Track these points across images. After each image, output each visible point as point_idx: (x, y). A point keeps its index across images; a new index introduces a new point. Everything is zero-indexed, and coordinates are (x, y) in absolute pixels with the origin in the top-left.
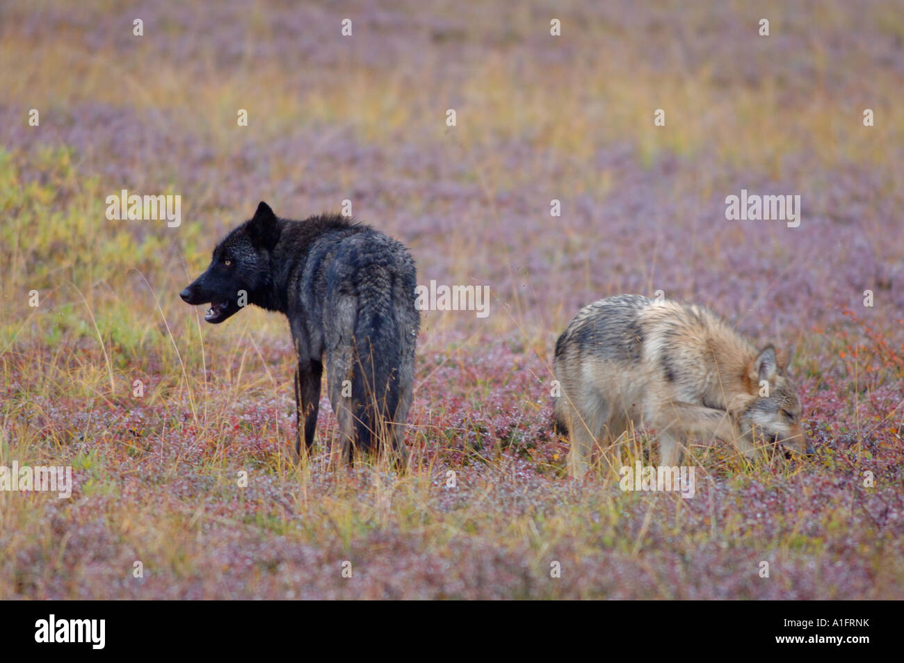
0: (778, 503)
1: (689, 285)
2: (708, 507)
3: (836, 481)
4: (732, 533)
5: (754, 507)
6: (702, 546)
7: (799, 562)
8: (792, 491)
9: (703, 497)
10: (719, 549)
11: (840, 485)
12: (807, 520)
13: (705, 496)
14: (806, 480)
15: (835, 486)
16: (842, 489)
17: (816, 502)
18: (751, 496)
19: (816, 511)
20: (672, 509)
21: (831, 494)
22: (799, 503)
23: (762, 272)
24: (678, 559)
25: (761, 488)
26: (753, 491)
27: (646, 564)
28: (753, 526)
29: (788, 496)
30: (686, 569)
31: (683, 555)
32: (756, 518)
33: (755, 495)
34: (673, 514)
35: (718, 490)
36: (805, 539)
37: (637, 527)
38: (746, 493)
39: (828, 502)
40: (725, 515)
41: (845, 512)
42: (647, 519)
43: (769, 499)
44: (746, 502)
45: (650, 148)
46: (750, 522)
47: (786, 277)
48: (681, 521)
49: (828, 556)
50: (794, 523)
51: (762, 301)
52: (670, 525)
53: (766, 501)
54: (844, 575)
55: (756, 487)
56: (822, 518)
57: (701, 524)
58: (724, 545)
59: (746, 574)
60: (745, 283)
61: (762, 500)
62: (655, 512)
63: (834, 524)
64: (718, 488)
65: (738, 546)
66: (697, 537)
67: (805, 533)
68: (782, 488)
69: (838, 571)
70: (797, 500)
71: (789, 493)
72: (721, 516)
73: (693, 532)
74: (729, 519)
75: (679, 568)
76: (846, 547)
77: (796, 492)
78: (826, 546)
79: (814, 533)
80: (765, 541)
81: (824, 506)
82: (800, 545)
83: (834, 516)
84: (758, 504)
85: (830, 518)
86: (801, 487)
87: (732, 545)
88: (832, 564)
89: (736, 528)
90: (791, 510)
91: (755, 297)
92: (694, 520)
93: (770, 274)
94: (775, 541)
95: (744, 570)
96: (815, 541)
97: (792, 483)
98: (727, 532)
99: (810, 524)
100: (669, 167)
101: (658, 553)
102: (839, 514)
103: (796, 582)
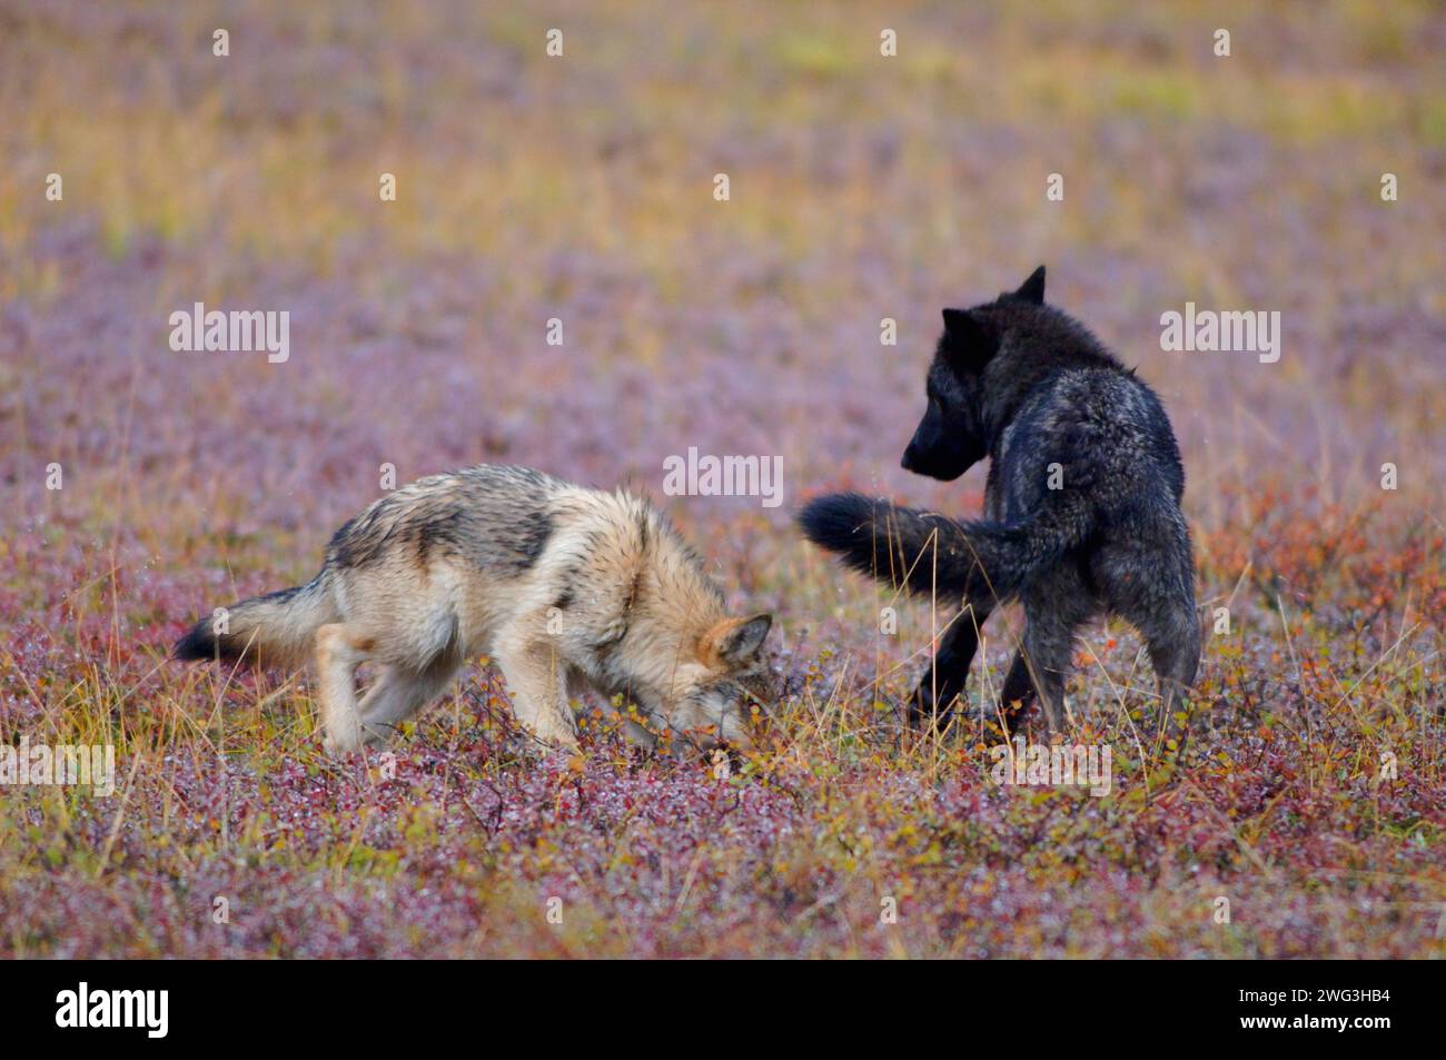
0: (327, 795)
1: (185, 445)
2: (215, 802)
3: (419, 760)
4: (254, 844)
5: (289, 801)
6: (206, 865)
7: (360, 890)
8: (350, 775)
9: (207, 786)
10: (232, 869)
11: (426, 766)
12: (374, 823)
13: (211, 785)
14: (371, 758)
15: (418, 768)
16: (430, 773)
17: (387, 793)
18: (284, 785)
19: (388, 808)
20: (157, 806)
21: (412, 781)
22: (361, 795)
23: (301, 425)
24: (166, 887)
25: (300, 771)
26: (287, 776)
27: (115, 892)
28: (286, 831)
29: (343, 784)
30: (179, 901)
31: (174, 878)
32: (291, 820)
33: (291, 782)
34: (159, 812)
35: (231, 775)
36: (371, 852)
37: (102, 832)
38: (275, 778)
39: (406, 794)
40: (243, 814)
41: (432, 809)
42: (118, 821)
43: (313, 789)
44: (275, 793)
45: (122, 225)
46: (281, 825)
47: (340, 434)
48: (172, 824)
49: (406, 879)
50: (352, 826)
51: (300, 474)
52: (154, 831)
53: (309, 791)
54: (434, 909)
55: (291, 770)
56: (398, 819)
57: (206, 827)
58: (241, 862)
59: (276, 909)
60: (274, 444)
61: (301, 791)
62: (130, 809)
63: (417, 829)
64: (231, 771)
65: (263, 862)
66: (197, 850)
67: (370, 843)
68: (333, 771)
69: (422, 905)
70: (357, 792)
71: (345, 778)
72: (236, 817)
73: (191, 842)
74: (250, 819)
75: (168, 900)
76: (436, 866)
77: (356, 776)
78: (404, 864)
79: (385, 843)
80: (307, 856)
81: (401, 800)
82: (362, 864)
83: (417, 816)
84: (294, 796)
85: (410, 820)
86: (364, 769)
87: (253, 863)
88: (413, 893)
89: (260, 835)
90: (347, 806)
91: (290, 465)
92: (195, 822)
93: (316, 430)
94: (322, 856)
95: (273, 902)
96: (386, 856)
97: (350, 762)
98: (247, 840)
99: (378, 828)
100: (152, 257)
101: (135, 875)
102: (425, 813)
103: (356, 921)
